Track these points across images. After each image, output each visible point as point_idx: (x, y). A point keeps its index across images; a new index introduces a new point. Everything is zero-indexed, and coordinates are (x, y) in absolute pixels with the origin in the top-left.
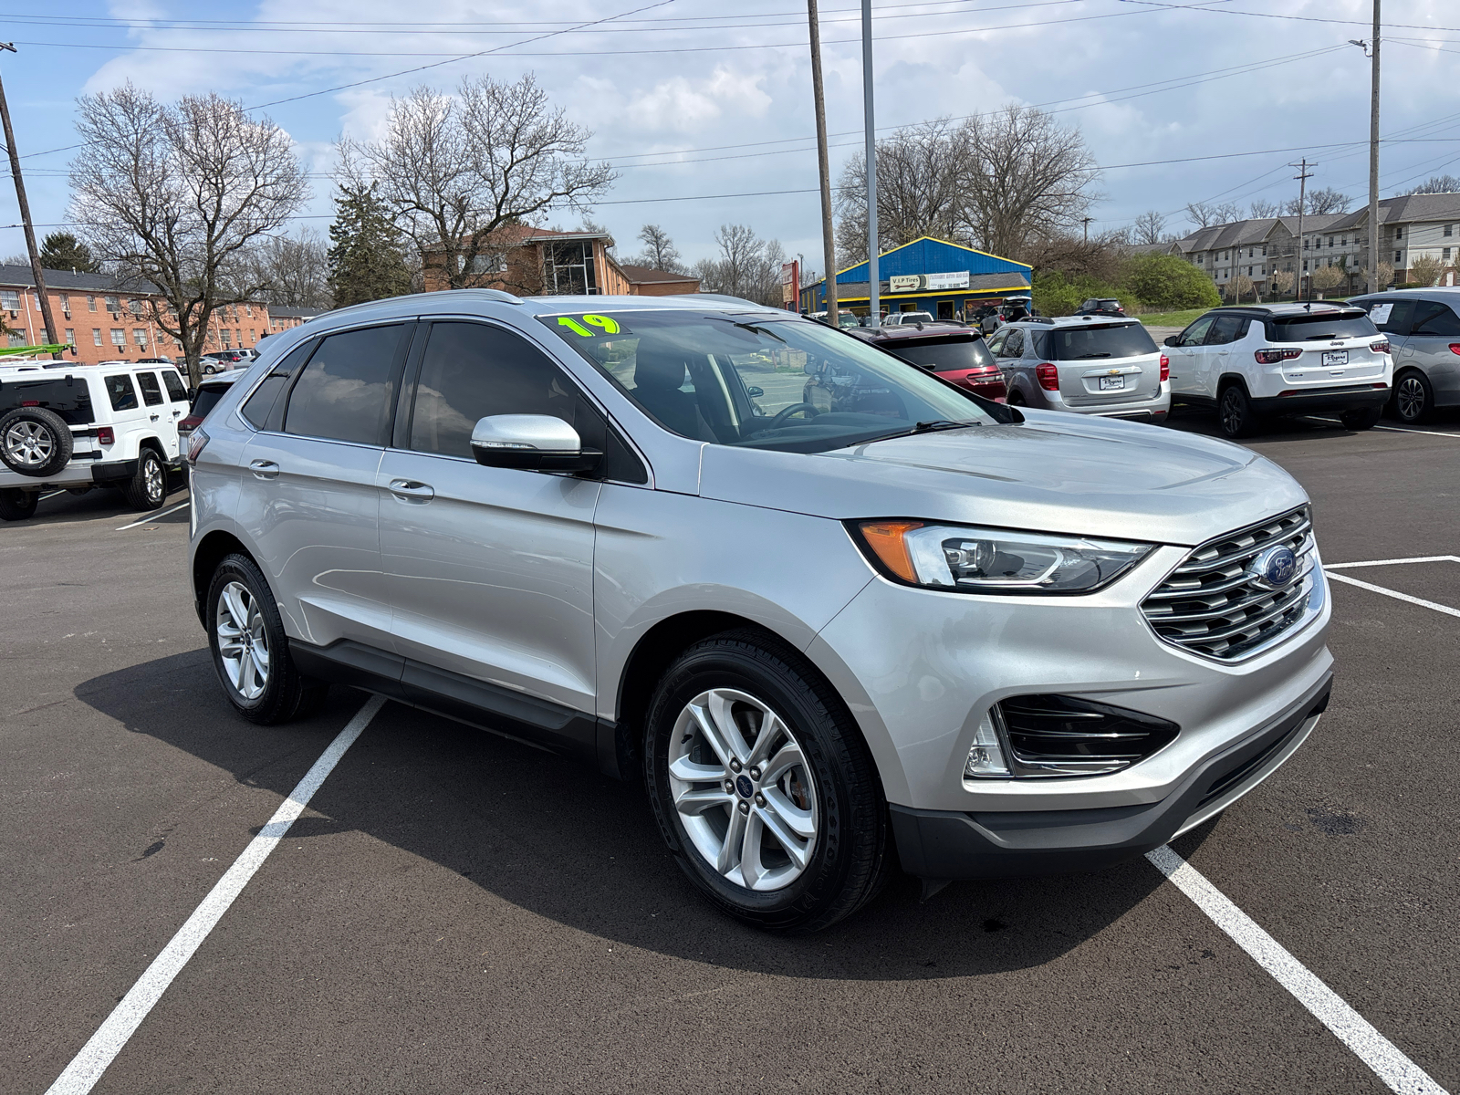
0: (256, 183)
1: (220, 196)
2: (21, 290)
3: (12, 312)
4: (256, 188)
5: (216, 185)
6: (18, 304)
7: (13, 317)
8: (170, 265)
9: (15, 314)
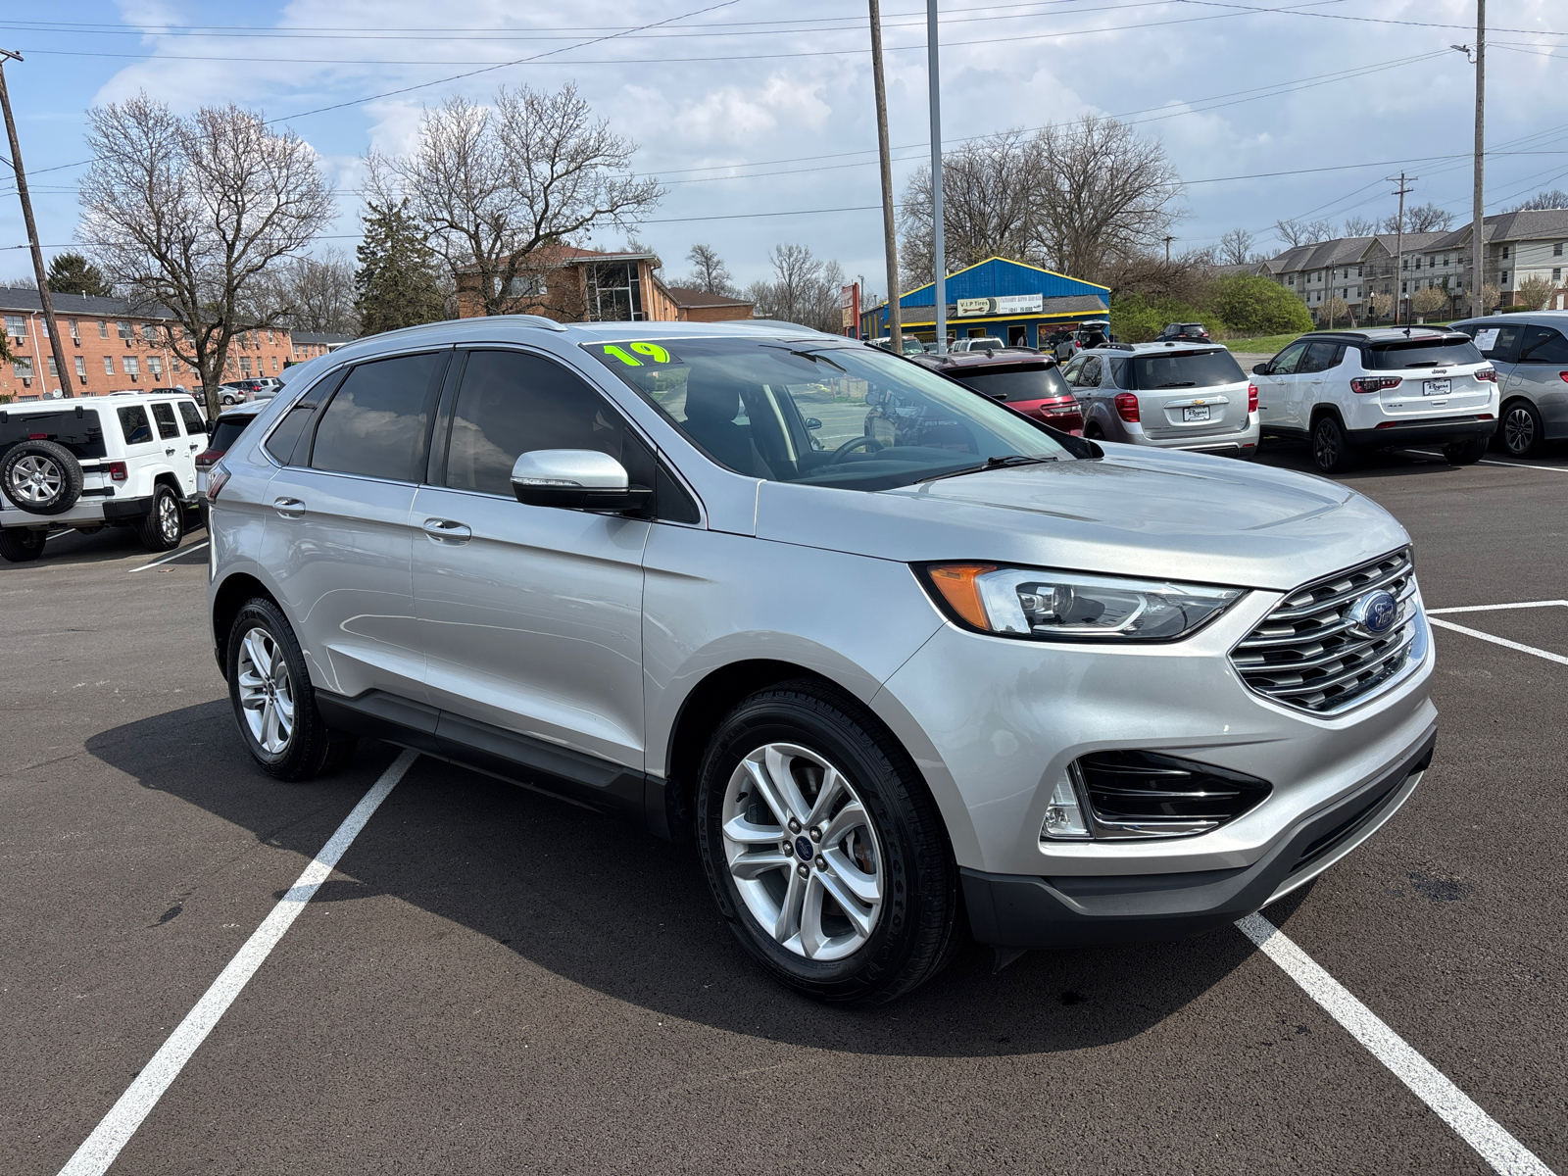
0: (279, 200)
1: (240, 214)
2: (27, 315)
3: (17, 339)
4: (278, 206)
5: (236, 202)
6: (24, 330)
7: (19, 344)
8: (187, 289)
9: (21, 341)
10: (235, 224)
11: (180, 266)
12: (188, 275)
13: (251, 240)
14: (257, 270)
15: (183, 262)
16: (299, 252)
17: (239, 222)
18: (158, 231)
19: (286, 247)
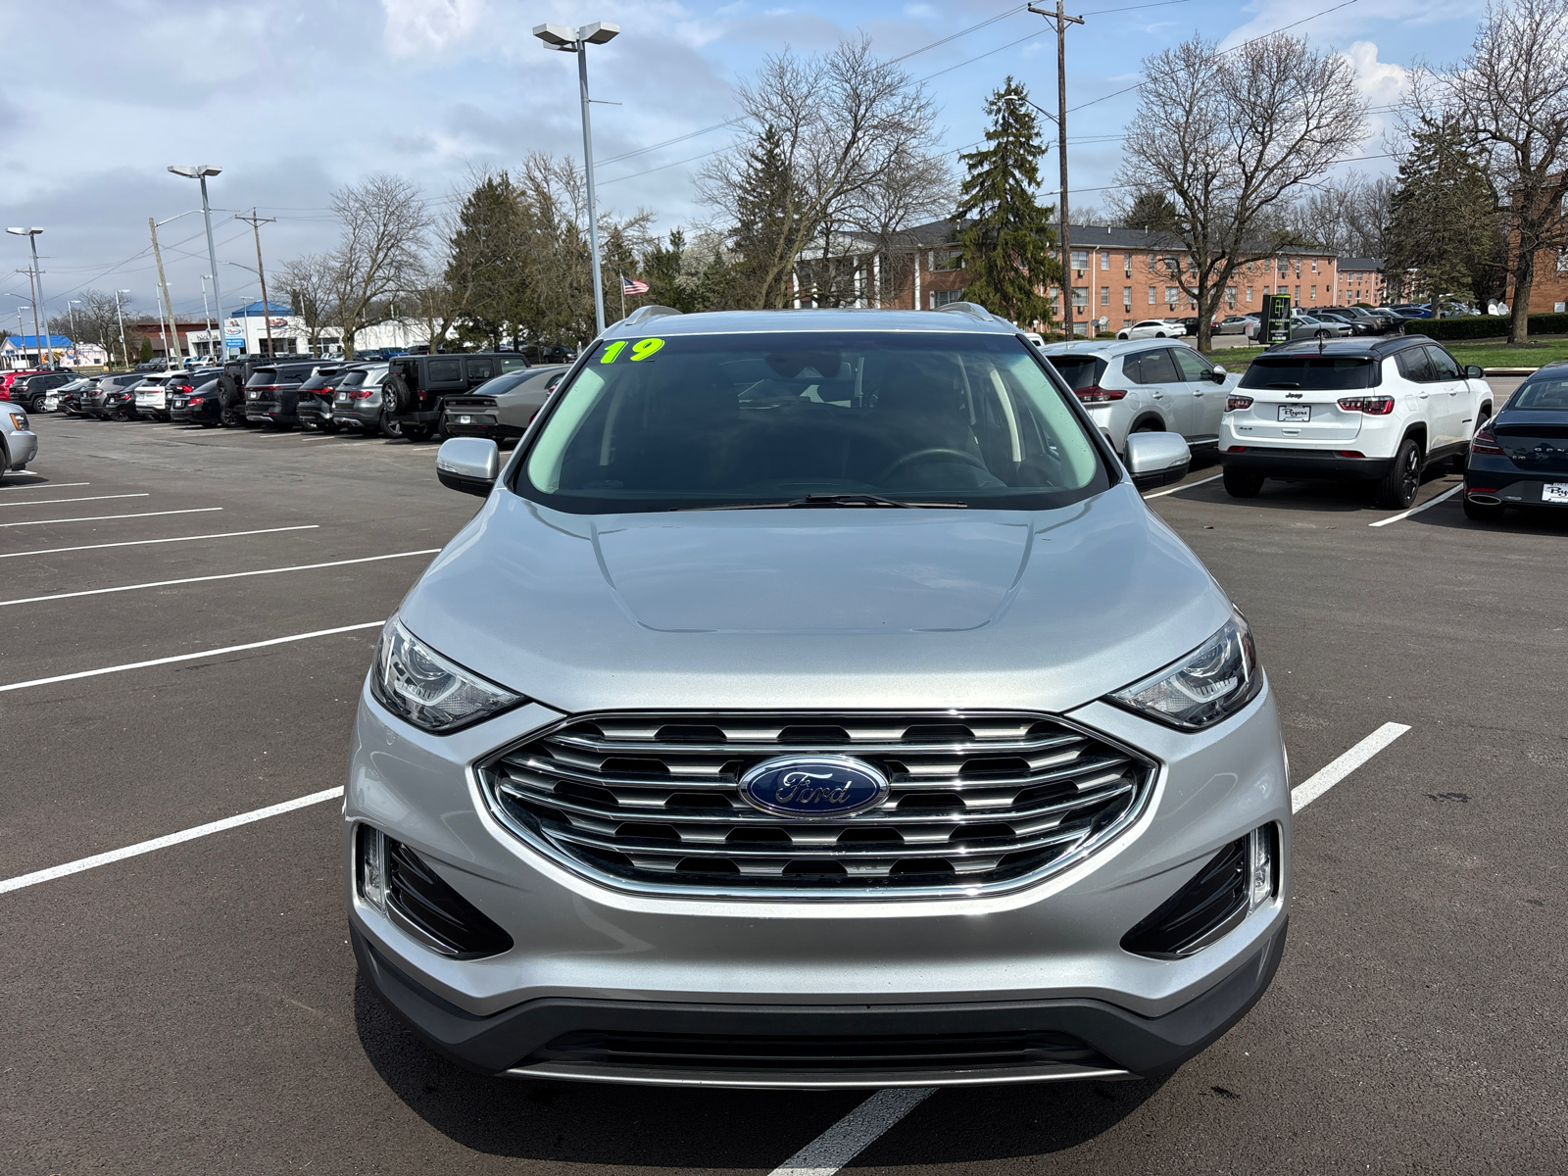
0: (1308, 126)
1: (1265, 145)
2: (1090, 251)
3: (1079, 271)
4: (1306, 132)
5: (1262, 133)
6: (1086, 264)
7: (1080, 276)
8: (1201, 223)
9: (1082, 273)
10: (1258, 155)
11: (1199, 201)
12: (1204, 209)
13: (1271, 170)
14: (1271, 200)
15: (1203, 198)
16: (1315, 179)
17: (1262, 153)
18: (1185, 168)
19: (1302, 175)
